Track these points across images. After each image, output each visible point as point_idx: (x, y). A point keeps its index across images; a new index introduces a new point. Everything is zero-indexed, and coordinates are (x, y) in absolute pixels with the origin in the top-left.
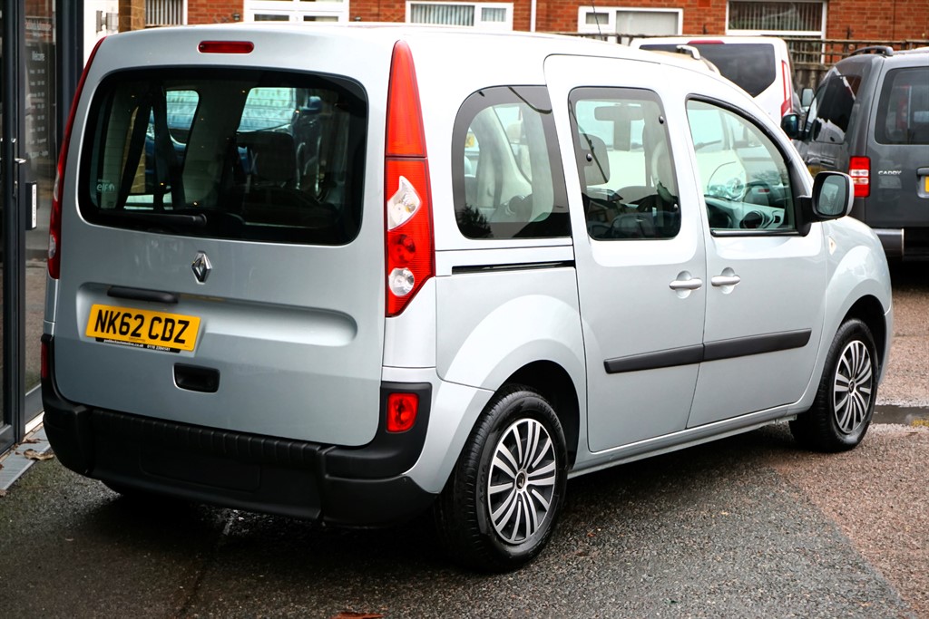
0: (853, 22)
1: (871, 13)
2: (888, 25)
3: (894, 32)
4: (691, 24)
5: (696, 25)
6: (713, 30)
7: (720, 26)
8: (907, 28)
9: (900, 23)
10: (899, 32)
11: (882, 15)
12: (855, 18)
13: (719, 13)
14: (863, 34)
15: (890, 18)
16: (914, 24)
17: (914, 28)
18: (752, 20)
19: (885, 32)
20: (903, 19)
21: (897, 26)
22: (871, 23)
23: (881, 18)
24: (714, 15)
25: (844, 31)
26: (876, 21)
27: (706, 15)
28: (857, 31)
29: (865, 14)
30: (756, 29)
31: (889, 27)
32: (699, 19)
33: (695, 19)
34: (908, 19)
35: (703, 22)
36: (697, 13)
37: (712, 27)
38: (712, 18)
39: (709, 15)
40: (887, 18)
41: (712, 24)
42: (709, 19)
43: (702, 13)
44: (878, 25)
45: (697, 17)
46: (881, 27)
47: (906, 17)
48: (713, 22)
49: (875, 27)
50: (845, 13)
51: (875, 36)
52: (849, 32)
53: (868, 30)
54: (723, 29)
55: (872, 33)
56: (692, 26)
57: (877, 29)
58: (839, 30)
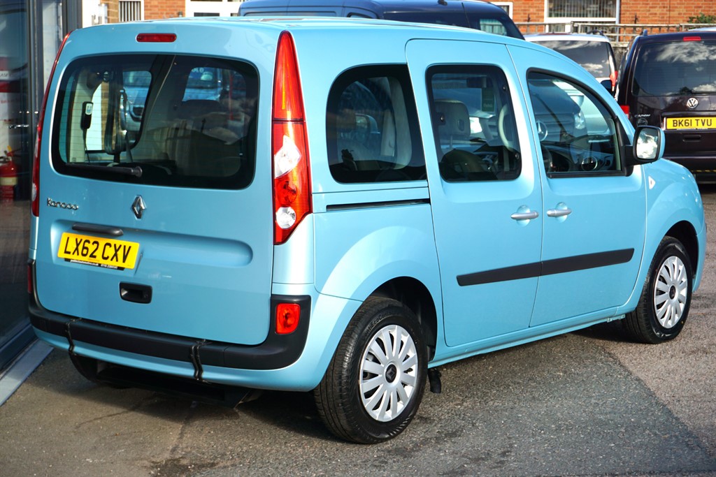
0: (639, 11)
1: (653, 4)
2: (665, 12)
3: (669, 17)
4: (519, 14)
5: (522, 15)
6: (535, 18)
7: (540, 15)
8: (679, 14)
9: (674, 11)
10: (674, 17)
11: (661, 5)
12: (641, 7)
13: (540, 5)
14: (647, 19)
15: (667, 7)
16: (685, 12)
17: (684, 14)
18: (564, 10)
19: (663, 17)
20: (676, 7)
21: (672, 14)
22: (653, 11)
23: (660, 7)
24: (536, 7)
25: (632, 17)
26: (656, 9)
27: (529, 7)
28: (642, 17)
29: (648, 4)
30: (567, 16)
31: (666, 14)
32: (525, 10)
33: (522, 10)
34: (680, 7)
35: (527, 12)
36: (523, 5)
37: (535, 16)
38: (535, 9)
39: (532, 7)
40: (664, 7)
41: (535, 14)
42: (532, 10)
43: (527, 6)
44: (658, 12)
45: (523, 8)
46: (660, 14)
47: (679, 6)
48: (535, 12)
49: (656, 14)
50: (633, 4)
51: (656, 20)
52: (636, 19)
53: (650, 16)
54: (543, 17)
55: (654, 18)
56: (520, 16)
57: (658, 15)
58: (629, 17)
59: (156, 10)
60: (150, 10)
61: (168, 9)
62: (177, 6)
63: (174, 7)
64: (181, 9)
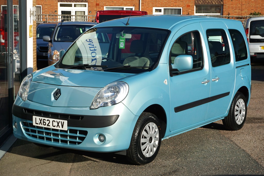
0: (230, 11)
1: (235, 8)
2: (240, 11)
3: (241, 13)
4: (185, 12)
8: (245, 12)
9: (243, 11)
10: (243, 13)
12: (231, 10)
13: (193, 9)
14: (233, 14)
15: (240, 10)
16: (247, 11)
18: (202, 10)
20: (244, 10)
21: (242, 12)
22: (235, 11)
23: (238, 10)
25: (227, 13)
26: (236, 10)
27: (189, 9)
28: (231, 13)
29: (233, 8)
30: (203, 13)
31: (240, 12)
34: (245, 10)
35: (188, 11)
36: (186, 9)
38: (191, 10)
39: (190, 9)
40: (239, 10)
41: (191, 12)
43: (188, 9)
44: (237, 11)
46: (238, 12)
47: (245, 9)
49: (236, 12)
50: (228, 8)
51: (236, 15)
52: (229, 14)
53: (234, 13)
54: (194, 13)
55: (235, 14)
56: (185, 13)
57: (237, 13)
58: (226, 13)
59: (47, 10)
60: (44, 10)
61: (51, 9)
62: (55, 9)
63: (53, 9)
64: (56, 9)
